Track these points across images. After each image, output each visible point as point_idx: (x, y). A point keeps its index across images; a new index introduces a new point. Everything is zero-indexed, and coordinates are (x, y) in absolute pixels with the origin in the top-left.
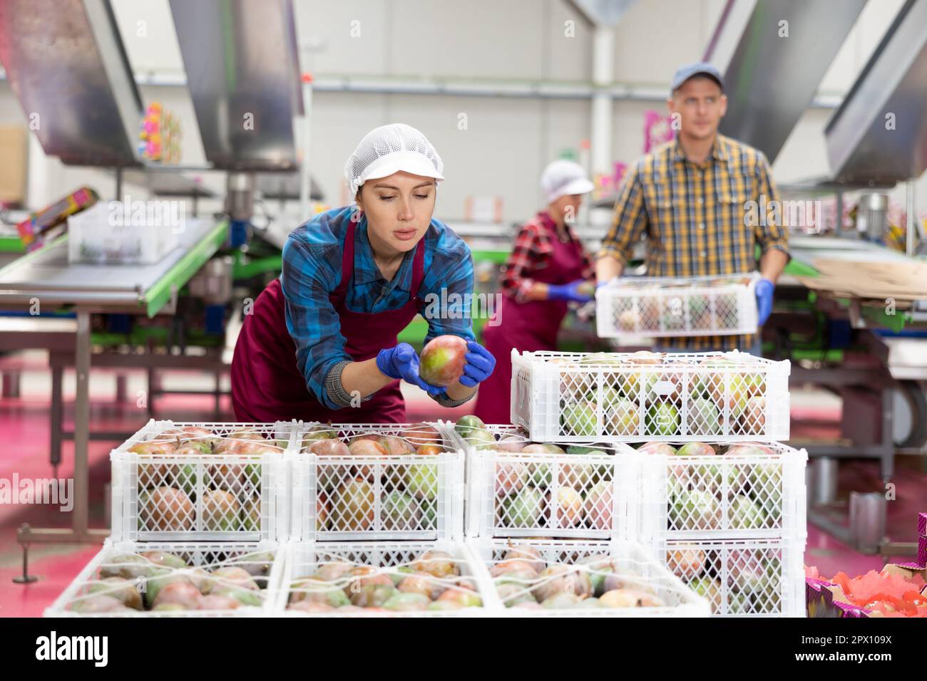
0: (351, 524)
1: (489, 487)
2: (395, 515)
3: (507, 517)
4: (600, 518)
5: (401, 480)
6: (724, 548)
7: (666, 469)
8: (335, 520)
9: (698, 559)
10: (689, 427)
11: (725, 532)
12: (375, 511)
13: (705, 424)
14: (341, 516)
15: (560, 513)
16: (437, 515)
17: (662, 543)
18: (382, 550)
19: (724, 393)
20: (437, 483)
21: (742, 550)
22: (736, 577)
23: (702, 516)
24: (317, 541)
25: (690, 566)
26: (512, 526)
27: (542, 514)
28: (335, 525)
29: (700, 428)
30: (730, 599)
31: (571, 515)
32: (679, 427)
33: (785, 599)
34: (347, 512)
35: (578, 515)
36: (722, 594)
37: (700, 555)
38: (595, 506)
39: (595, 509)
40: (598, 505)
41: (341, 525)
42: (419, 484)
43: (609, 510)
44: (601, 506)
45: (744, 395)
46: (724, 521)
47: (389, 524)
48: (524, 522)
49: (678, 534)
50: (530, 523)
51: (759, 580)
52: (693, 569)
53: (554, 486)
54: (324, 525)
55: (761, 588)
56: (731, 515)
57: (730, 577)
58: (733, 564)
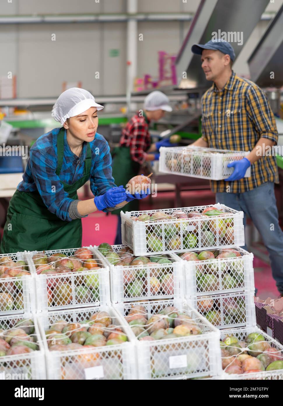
0: (63, 303)
1: (121, 281)
2: (81, 297)
3: (129, 293)
4: (168, 290)
5: (83, 282)
6: (221, 297)
7: (195, 267)
8: (56, 302)
9: (210, 304)
10: (202, 244)
11: (221, 291)
12: (72, 296)
13: (209, 242)
14: (58, 300)
15: (152, 289)
16: (100, 295)
17: (195, 298)
18: (77, 312)
19: (216, 228)
20: (98, 282)
21: (229, 298)
22: (227, 309)
23: (211, 285)
24: (49, 311)
25: (207, 307)
26: (132, 297)
27: (144, 290)
28: (56, 304)
29: (207, 244)
30: (225, 319)
31: (156, 290)
32: (198, 244)
33: (247, 316)
34: (61, 298)
35: (159, 290)
36: (221, 317)
37: (211, 302)
38: (166, 285)
39: (166, 287)
40: (167, 285)
41: (59, 303)
42: (91, 283)
43: (172, 287)
44: (168, 285)
45: (224, 228)
46: (221, 286)
47: (79, 301)
48: (137, 295)
49: (201, 294)
50: (139, 295)
51: (236, 310)
52: (208, 308)
53: (148, 279)
54: (51, 304)
55: (237, 313)
56: (223, 283)
57: (224, 310)
58: (225, 304)
